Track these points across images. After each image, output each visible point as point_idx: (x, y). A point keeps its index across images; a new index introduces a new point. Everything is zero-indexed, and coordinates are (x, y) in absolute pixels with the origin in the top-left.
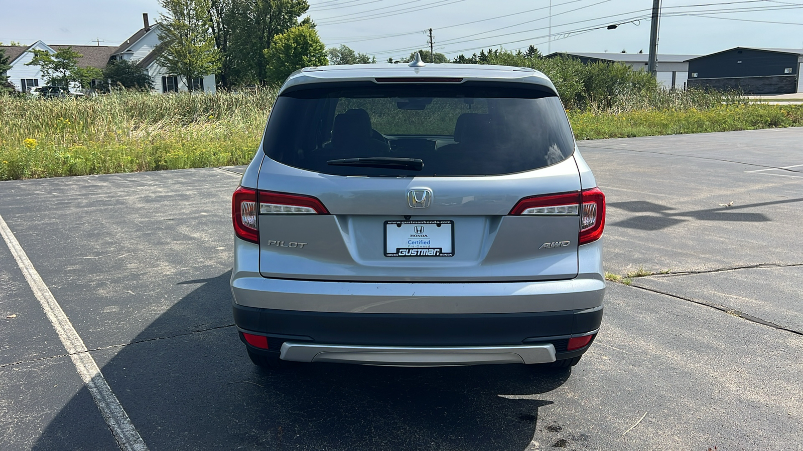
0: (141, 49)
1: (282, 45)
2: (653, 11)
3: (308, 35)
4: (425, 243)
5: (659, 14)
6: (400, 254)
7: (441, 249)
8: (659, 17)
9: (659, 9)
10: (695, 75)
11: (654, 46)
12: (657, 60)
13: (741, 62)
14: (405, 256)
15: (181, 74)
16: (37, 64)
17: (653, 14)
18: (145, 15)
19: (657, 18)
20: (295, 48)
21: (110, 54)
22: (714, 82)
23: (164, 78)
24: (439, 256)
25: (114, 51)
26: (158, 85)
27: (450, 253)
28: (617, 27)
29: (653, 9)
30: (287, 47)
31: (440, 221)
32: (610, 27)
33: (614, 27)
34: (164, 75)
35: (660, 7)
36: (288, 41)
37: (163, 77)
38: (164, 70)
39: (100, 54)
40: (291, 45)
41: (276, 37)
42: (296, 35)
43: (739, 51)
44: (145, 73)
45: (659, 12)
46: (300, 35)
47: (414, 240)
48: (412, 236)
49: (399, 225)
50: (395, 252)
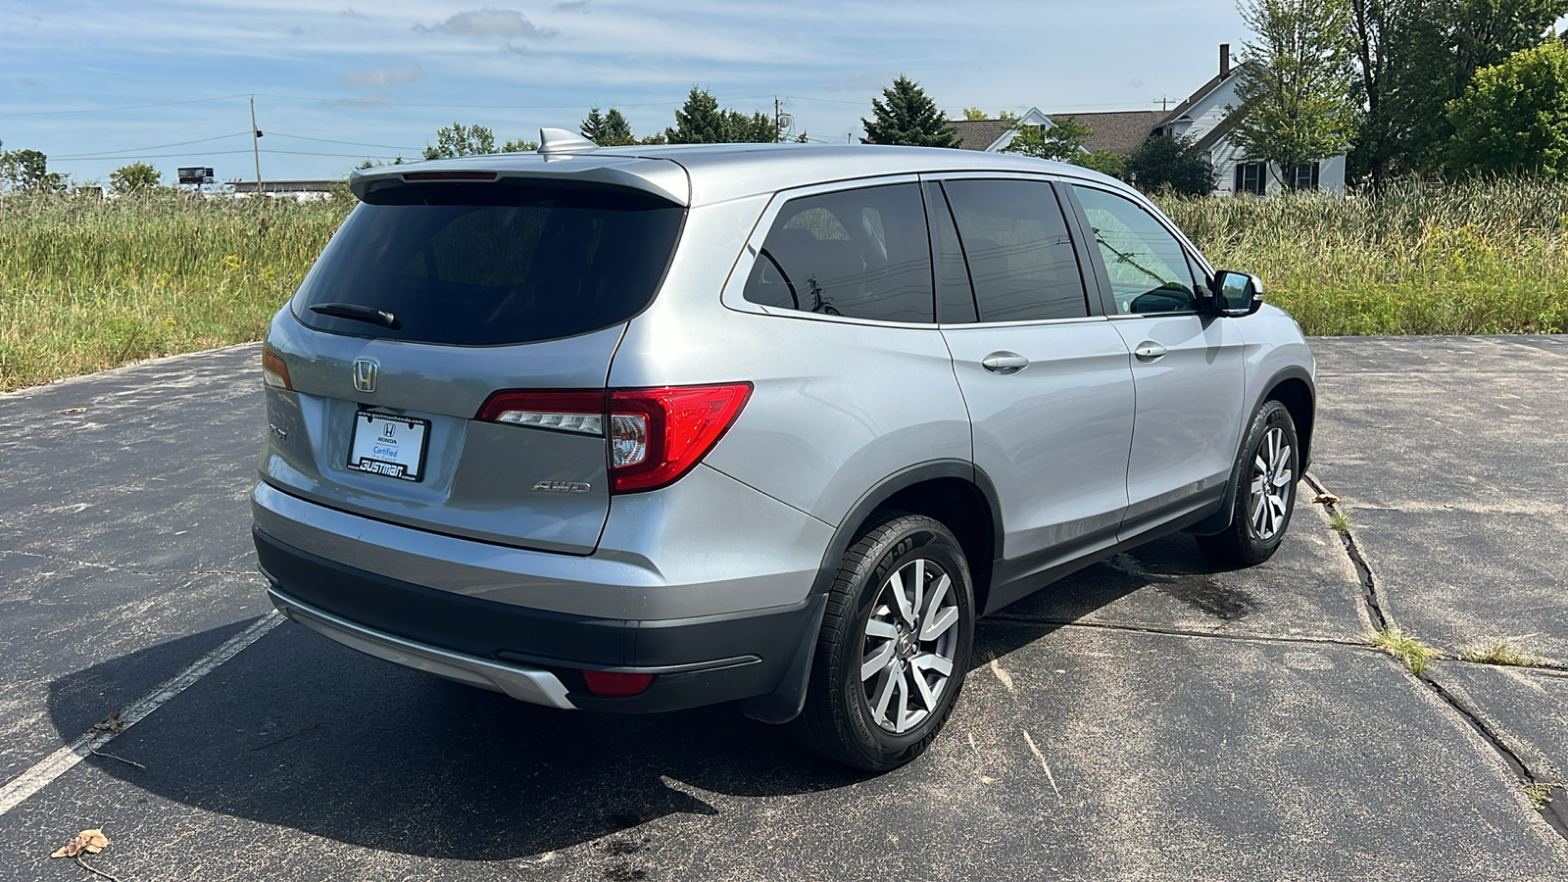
0: (1207, 113)
1: (1489, 89)
3: (1558, 65)
4: (391, 454)
6: (361, 468)
7: (405, 467)
14: (366, 471)
15: (1272, 158)
16: (1017, 150)
18: (1224, 48)
20: (1521, 95)
21: (1152, 125)
23: (1239, 168)
24: (400, 478)
25: (1160, 119)
26: (1226, 183)
27: (413, 476)
30: (1503, 93)
31: (412, 419)
34: (1240, 162)
36: (1504, 80)
37: (1238, 166)
38: (1240, 151)
39: (1135, 126)
40: (1512, 88)
41: (1480, 72)
42: (1528, 65)
44: (1205, 158)
46: (1539, 66)
47: (381, 448)
48: (380, 439)
49: (370, 420)
50: (358, 463)
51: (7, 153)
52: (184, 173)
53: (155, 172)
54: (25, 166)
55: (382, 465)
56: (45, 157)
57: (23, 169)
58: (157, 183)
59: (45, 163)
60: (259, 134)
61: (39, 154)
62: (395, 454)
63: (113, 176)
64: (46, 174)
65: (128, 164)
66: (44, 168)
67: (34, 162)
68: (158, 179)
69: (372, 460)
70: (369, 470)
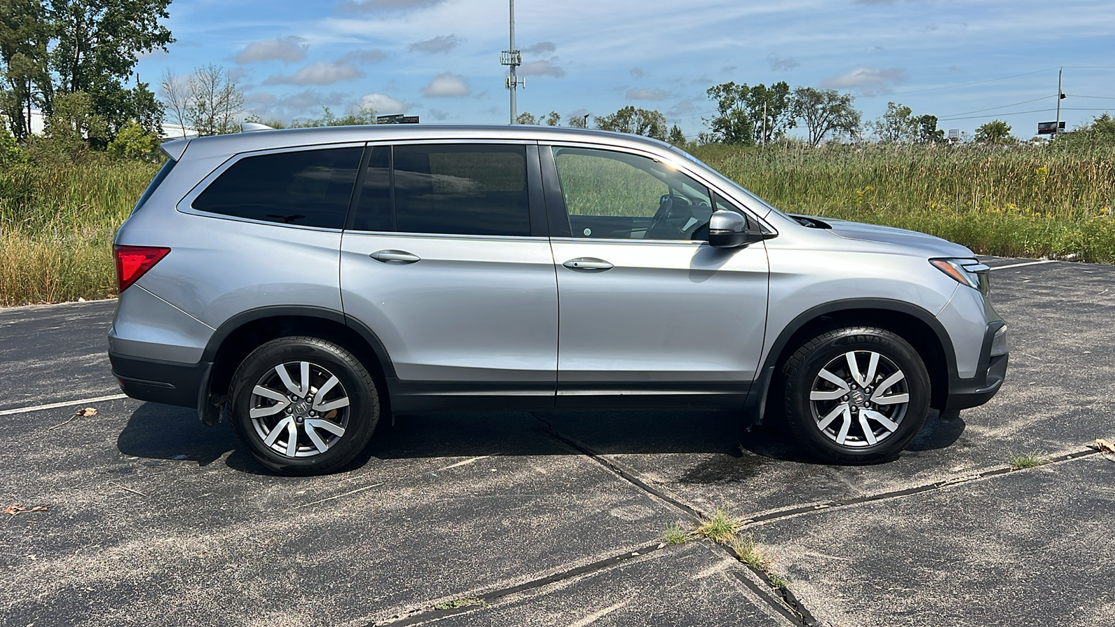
51: (913, 118)
52: (1042, 126)
53: (1008, 125)
54: (923, 126)
56: (937, 120)
57: (922, 128)
58: (1008, 134)
59: (936, 123)
60: (1063, 96)
61: (933, 117)
63: (978, 130)
64: (936, 131)
65: (988, 121)
66: (935, 126)
67: (929, 122)
68: (1008, 132)
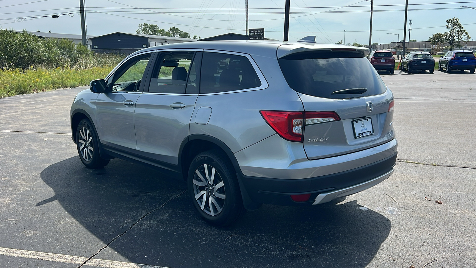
2: (81, 9)
5: (84, 11)
6: (360, 136)
7: (370, 131)
8: (85, 13)
9: (84, 8)
10: (96, 47)
11: (84, 30)
12: (87, 38)
13: (120, 40)
14: (362, 137)
17: (81, 10)
19: (84, 13)
22: (108, 51)
24: (370, 135)
27: (373, 133)
28: (58, 16)
29: (80, 7)
31: (367, 118)
32: (54, 17)
33: (57, 16)
35: (84, 7)
43: (118, 34)
45: (84, 10)
47: (362, 129)
48: (361, 127)
49: (357, 122)
50: (358, 136)
55: (365, 133)
62: (366, 129)
69: (362, 133)
70: (363, 136)
